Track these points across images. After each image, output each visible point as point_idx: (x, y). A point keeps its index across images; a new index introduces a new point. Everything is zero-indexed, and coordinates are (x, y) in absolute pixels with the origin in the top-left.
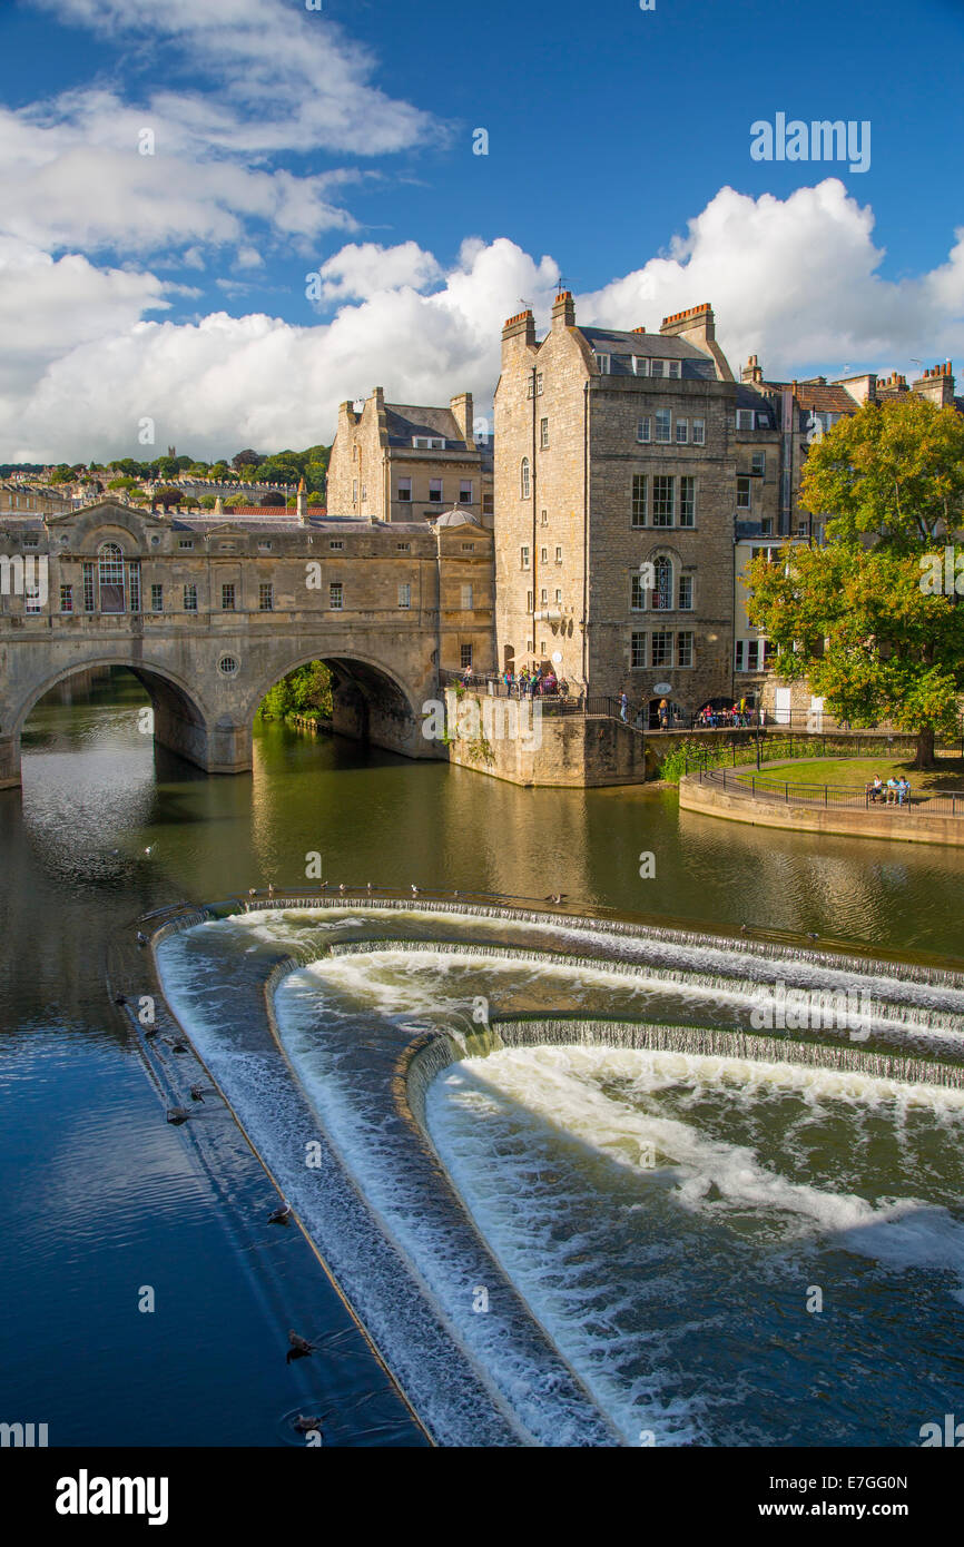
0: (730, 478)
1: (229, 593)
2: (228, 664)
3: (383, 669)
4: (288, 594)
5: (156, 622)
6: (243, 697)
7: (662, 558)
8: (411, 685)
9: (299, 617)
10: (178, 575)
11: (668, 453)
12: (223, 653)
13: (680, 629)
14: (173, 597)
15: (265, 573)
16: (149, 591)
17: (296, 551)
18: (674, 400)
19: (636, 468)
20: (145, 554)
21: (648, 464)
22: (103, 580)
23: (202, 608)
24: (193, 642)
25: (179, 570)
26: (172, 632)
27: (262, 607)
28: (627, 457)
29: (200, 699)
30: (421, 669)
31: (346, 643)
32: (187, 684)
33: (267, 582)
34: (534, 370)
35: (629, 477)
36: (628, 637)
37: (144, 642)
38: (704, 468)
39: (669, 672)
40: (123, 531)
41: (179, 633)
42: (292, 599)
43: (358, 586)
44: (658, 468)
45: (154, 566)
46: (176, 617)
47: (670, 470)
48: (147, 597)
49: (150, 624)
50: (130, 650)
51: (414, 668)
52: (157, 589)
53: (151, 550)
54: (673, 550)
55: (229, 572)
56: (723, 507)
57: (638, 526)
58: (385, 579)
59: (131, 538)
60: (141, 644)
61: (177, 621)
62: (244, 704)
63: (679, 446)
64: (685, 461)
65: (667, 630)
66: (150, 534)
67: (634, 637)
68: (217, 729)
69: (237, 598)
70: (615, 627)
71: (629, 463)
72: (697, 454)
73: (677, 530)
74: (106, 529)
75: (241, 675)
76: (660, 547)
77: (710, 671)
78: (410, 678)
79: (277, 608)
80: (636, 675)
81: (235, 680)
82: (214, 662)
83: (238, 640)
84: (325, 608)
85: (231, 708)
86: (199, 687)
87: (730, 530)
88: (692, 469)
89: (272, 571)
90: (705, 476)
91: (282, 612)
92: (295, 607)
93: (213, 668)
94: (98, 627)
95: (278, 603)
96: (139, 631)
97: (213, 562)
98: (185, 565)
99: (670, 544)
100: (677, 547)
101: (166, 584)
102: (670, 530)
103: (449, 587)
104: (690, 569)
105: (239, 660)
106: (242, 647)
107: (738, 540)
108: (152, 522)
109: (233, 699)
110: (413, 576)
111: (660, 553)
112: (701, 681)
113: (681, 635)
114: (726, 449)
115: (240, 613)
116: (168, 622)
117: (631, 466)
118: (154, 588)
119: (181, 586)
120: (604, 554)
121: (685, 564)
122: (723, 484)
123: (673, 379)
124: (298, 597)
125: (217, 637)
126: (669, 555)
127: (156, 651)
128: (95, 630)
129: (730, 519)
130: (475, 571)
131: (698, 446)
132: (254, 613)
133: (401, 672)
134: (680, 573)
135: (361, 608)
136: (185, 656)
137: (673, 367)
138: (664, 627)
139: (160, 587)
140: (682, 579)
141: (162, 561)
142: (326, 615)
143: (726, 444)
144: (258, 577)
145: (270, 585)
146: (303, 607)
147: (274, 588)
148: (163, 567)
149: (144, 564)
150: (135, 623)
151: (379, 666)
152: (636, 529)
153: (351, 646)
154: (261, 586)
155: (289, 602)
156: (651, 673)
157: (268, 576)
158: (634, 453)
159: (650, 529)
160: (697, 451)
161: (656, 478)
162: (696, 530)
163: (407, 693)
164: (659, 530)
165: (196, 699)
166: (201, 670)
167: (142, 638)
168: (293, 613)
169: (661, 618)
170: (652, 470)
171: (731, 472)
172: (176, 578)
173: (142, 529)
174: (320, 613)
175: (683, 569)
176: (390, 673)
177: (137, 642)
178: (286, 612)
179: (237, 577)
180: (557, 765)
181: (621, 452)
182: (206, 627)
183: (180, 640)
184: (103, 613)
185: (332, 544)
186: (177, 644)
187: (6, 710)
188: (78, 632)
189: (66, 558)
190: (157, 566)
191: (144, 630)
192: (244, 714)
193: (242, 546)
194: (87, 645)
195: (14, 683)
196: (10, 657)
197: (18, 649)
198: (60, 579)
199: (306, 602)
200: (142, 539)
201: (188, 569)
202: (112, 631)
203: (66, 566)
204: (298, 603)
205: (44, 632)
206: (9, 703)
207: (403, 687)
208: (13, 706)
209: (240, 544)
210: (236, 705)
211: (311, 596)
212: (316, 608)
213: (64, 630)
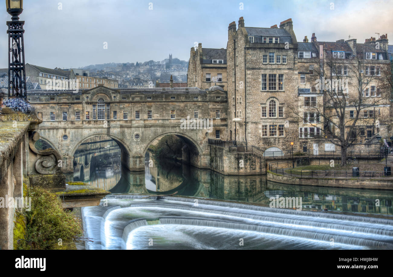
0: (296, 74)
1: (138, 113)
2: (137, 136)
3: (189, 138)
4: (157, 114)
5: (115, 123)
6: (142, 147)
7: (272, 101)
8: (199, 144)
9: (160, 121)
10: (122, 108)
11: (274, 67)
12: (135, 133)
13: (279, 124)
14: (120, 115)
16: (112, 113)
17: (160, 100)
18: (275, 50)
19: (262, 72)
20: (112, 101)
21: (266, 70)
22: (99, 110)
23: (129, 118)
24: (126, 129)
25: (122, 106)
26: (119, 126)
27: (148, 118)
28: (260, 69)
29: (128, 147)
30: (202, 139)
31: (176, 130)
32: (124, 143)
33: (150, 110)
34: (235, 40)
35: (260, 75)
36: (260, 126)
37: (111, 129)
38: (287, 71)
39: (276, 138)
40: (105, 95)
41: (122, 127)
43: (180, 111)
44: (270, 71)
45: (114, 105)
46: (121, 121)
47: (275, 72)
48: (112, 114)
49: (113, 123)
50: (106, 131)
51: (199, 138)
52: (115, 113)
53: (113, 100)
54: (276, 98)
55: (138, 107)
56: (294, 84)
57: (264, 90)
58: (189, 109)
59: (107, 97)
60: (110, 130)
61: (121, 123)
62: (142, 149)
63: (278, 64)
64: (280, 69)
65: (274, 124)
66: (113, 95)
67: (263, 126)
68: (133, 157)
69: (140, 115)
70: (256, 123)
71: (260, 70)
72: (284, 67)
73: (278, 92)
74: (100, 94)
75: (141, 140)
76: (271, 97)
77: (291, 138)
78: (198, 142)
80: (264, 139)
81: (139, 141)
82: (132, 135)
83: (140, 129)
84: (170, 118)
85: (138, 150)
86: (128, 144)
87: (296, 92)
88: (282, 72)
89: (152, 107)
90: (287, 74)
91: (155, 120)
92: (160, 118)
93: (132, 138)
94: (97, 124)
95: (154, 117)
96: (109, 126)
97: (133, 104)
99: (275, 96)
100: (277, 97)
101: (118, 111)
102: (275, 92)
103: (211, 111)
104: (282, 104)
105: (141, 135)
106: (142, 131)
107: (299, 94)
108: (114, 92)
109: (139, 147)
110: (199, 107)
111: (271, 99)
112: (287, 141)
113: (280, 126)
114: (294, 65)
115: (141, 120)
116: (118, 123)
117: (261, 71)
118: (114, 112)
119: (123, 111)
120: (252, 100)
121: (280, 103)
122: (293, 76)
123: (276, 43)
124: (160, 115)
125: (134, 127)
126: (274, 99)
127: (114, 132)
128: (96, 125)
129: (296, 88)
130: (221, 106)
131: (284, 64)
132: (145, 120)
133: (195, 139)
134: (279, 105)
135: (181, 118)
136: (123, 133)
137: (276, 39)
138: (273, 123)
139: (116, 112)
140: (280, 108)
141: (117, 104)
142: (169, 121)
143: (294, 64)
144: (147, 108)
146: (162, 118)
147: (152, 112)
148: (117, 106)
149: (111, 105)
150: (108, 123)
151: (187, 137)
152: (263, 92)
153: (178, 131)
154: (148, 111)
155: (158, 117)
156: (269, 138)
157: (150, 108)
158: (262, 67)
159: (268, 92)
160: (284, 66)
161: (270, 75)
162: (284, 92)
163: (197, 146)
164: (271, 92)
165: (127, 147)
166: (128, 138)
168: (158, 120)
169: (272, 120)
170: (268, 72)
171: (296, 72)
172: (121, 109)
173: (110, 94)
174: (168, 120)
175: (280, 104)
176: (191, 140)
177: (109, 128)
178: (156, 120)
179: (140, 108)
180: (236, 168)
181: (257, 67)
182: (130, 124)
183: (122, 129)
184: (98, 120)
185: (172, 97)
186: (121, 130)
187: (69, 149)
188: (91, 126)
189: (88, 103)
190: (115, 105)
191: (111, 125)
192: (142, 153)
193: (142, 99)
194: (94, 130)
195: (72, 141)
196: (71, 133)
197: (73, 130)
198: (86, 110)
199: (163, 116)
200: (110, 97)
201: (125, 106)
202: (101, 125)
203: (88, 106)
204: (160, 117)
205: (81, 125)
206: (70, 147)
207: (196, 144)
208: (71, 148)
209: (141, 98)
210: (140, 149)
211: (164, 114)
212: (166, 118)
213: (87, 125)
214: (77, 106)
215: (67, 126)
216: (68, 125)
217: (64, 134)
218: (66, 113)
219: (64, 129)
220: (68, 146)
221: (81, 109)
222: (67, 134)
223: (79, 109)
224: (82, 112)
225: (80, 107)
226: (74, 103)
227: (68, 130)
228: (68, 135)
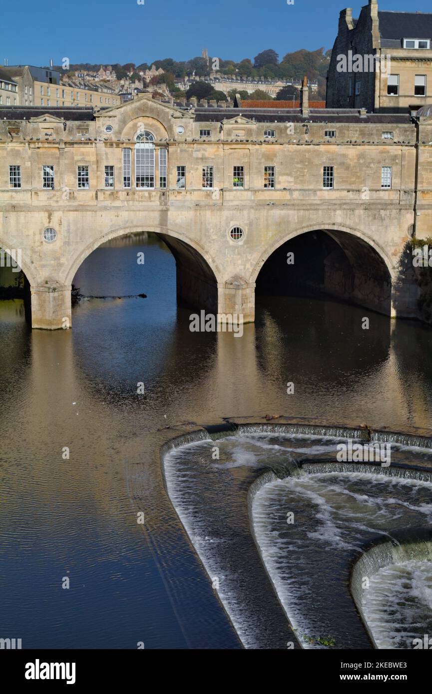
1: (238, 171)
2: (237, 232)
3: (366, 239)
4: (287, 175)
5: (180, 197)
6: (248, 260)
8: (390, 254)
9: (296, 194)
10: (198, 158)
12: (233, 224)
14: (194, 176)
15: (269, 157)
16: (175, 172)
17: (296, 139)
20: (172, 141)
22: (138, 162)
23: (217, 186)
24: (208, 214)
25: (199, 154)
26: (192, 205)
27: (265, 186)
29: (213, 261)
30: (398, 241)
31: (336, 217)
32: (203, 249)
33: (270, 164)
37: (169, 213)
40: (155, 122)
41: (197, 206)
42: (291, 179)
43: (347, 168)
45: (179, 150)
46: (196, 193)
48: (173, 175)
49: (175, 198)
50: (158, 220)
51: (392, 240)
52: (182, 171)
53: (177, 136)
55: (239, 156)
58: (370, 163)
59: (162, 127)
60: (167, 215)
61: (196, 197)
62: (248, 266)
66: (176, 124)
68: (226, 285)
69: (246, 178)
74: (141, 121)
75: (246, 242)
78: (388, 248)
79: (277, 186)
81: (242, 246)
82: (225, 231)
83: (245, 213)
84: (319, 187)
85: (238, 270)
86: (213, 251)
89: (275, 155)
91: (282, 190)
92: (294, 186)
93: (225, 236)
94: (133, 200)
95: (280, 182)
96: (166, 204)
97: (226, 147)
98: (204, 150)
101: (188, 166)
103: (425, 170)
105: (246, 229)
106: (249, 219)
108: (178, 115)
109: (240, 262)
110: (395, 160)
115: (248, 190)
116: (188, 197)
118: (178, 168)
119: (201, 168)
124: (296, 178)
125: (229, 209)
127: (179, 221)
128: (131, 203)
132: (258, 191)
133: (381, 242)
135: (349, 187)
136: (202, 226)
139: (183, 168)
141: (185, 146)
142: (319, 193)
144: (263, 160)
145: (273, 169)
146: (299, 187)
147: (276, 170)
148: (186, 151)
149: (171, 149)
150: (163, 198)
151: (362, 237)
153: (339, 220)
154: (266, 168)
155: (290, 182)
157: (272, 160)
163: (386, 260)
165: (210, 261)
166: (214, 237)
167: (167, 210)
168: (291, 190)
172: (196, 160)
173: (169, 120)
174: (315, 191)
176: (372, 244)
177: (164, 212)
178: (286, 190)
179: (246, 160)
182: (219, 201)
183: (198, 212)
184: (137, 188)
185: (326, 133)
186: (196, 216)
187: (60, 265)
188: (117, 203)
189: (109, 143)
190: (181, 151)
191: (169, 203)
192: (248, 274)
193: (251, 135)
194: (124, 215)
195: (67, 243)
196: (65, 223)
197: (72, 215)
198: (105, 161)
199: (302, 182)
200: (169, 129)
201: (207, 154)
202: (144, 203)
203: (109, 150)
204: (295, 183)
205: (91, 203)
206: (63, 260)
207: (383, 255)
208: (66, 263)
209: (249, 132)
210: (242, 267)
211: (307, 177)
212: (311, 187)
213: (108, 203)
214: (82, 150)
215: (55, 204)
216: (57, 202)
217: (46, 225)
218: (52, 168)
219: (47, 211)
220: (58, 259)
221: (93, 159)
222: (54, 224)
223: (87, 158)
224: (95, 166)
225: (88, 154)
226: (72, 144)
227: (56, 216)
228: (57, 228)
